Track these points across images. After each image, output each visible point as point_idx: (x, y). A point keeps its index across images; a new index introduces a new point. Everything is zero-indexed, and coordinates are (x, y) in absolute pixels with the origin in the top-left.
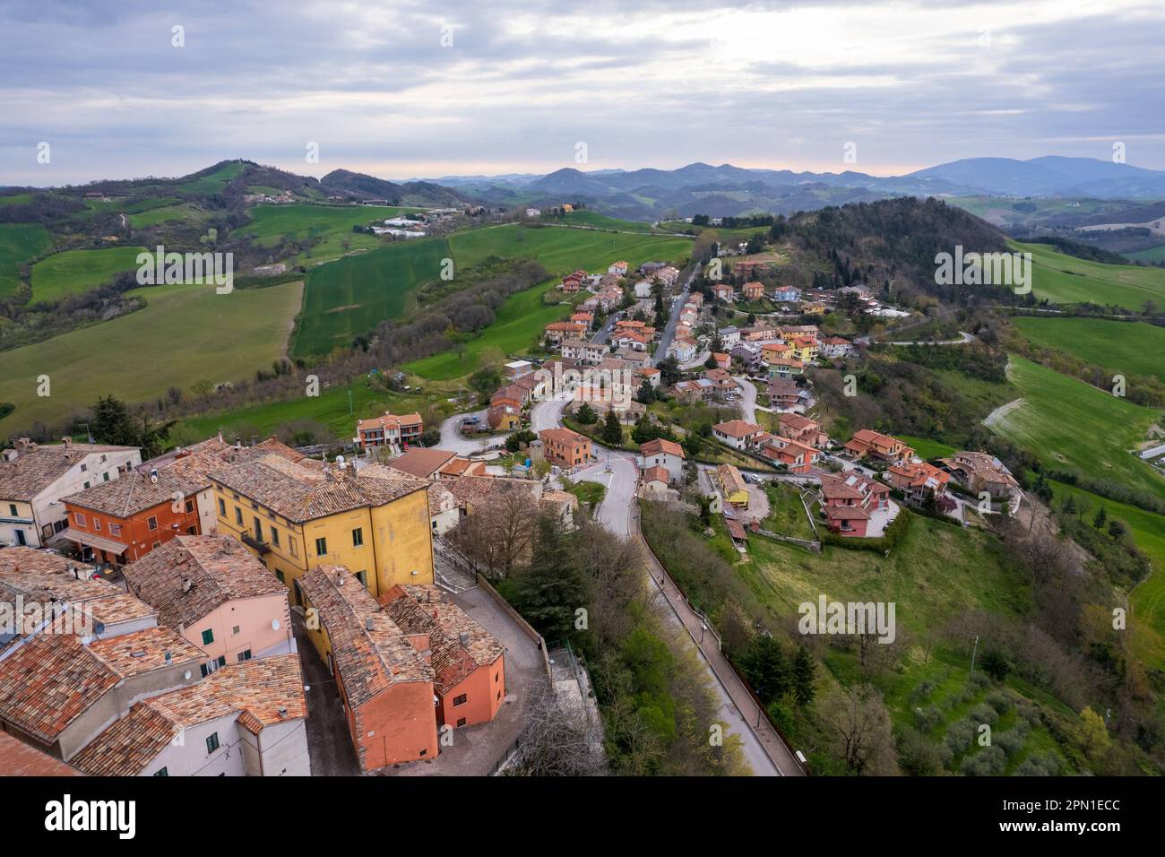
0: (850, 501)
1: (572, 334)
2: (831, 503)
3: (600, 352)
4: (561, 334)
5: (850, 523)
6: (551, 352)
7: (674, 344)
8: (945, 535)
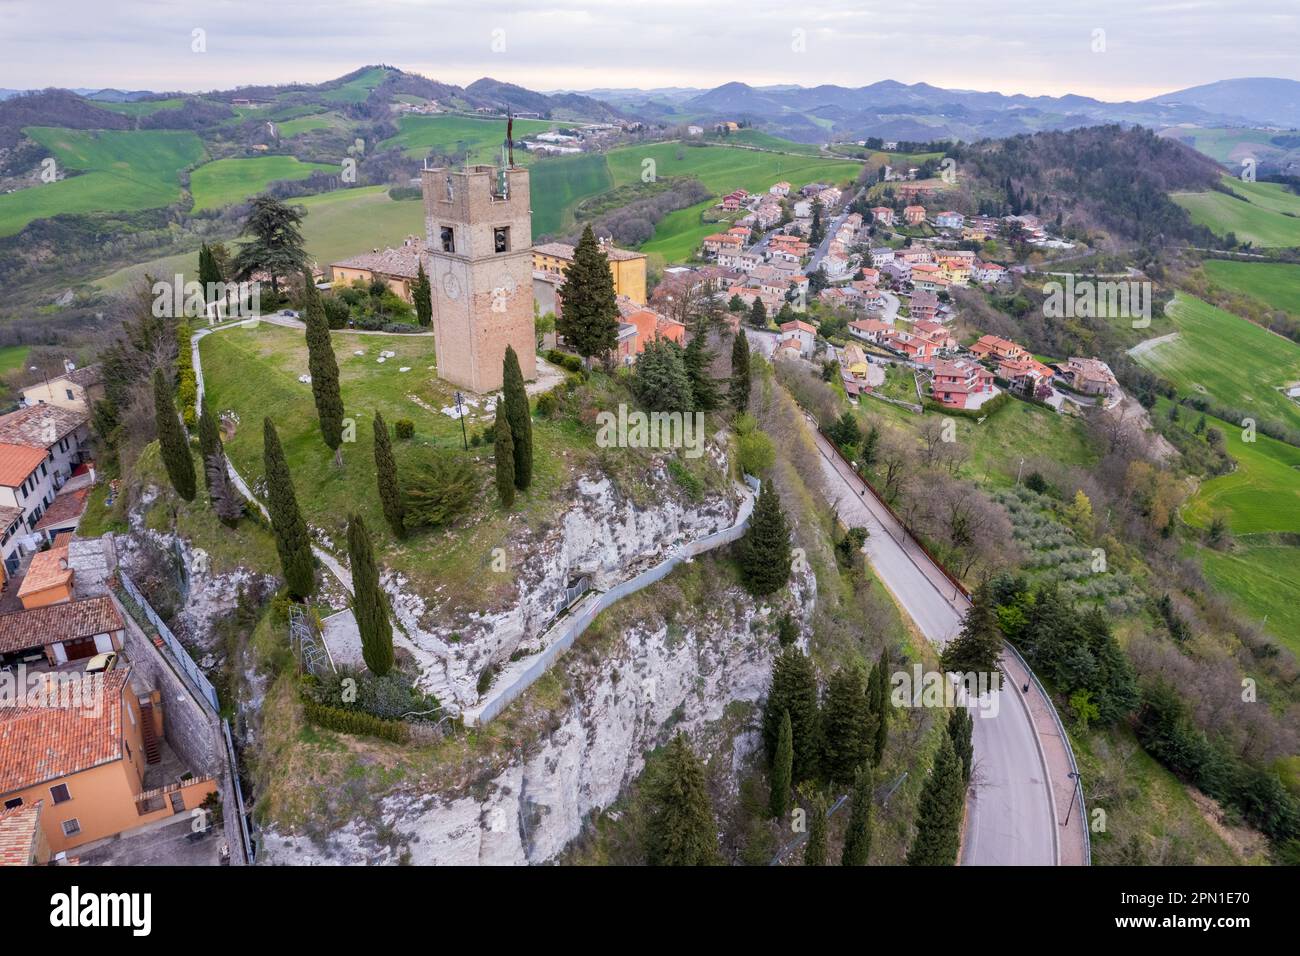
0: (955, 379)
1: (729, 245)
2: (938, 379)
3: (754, 261)
4: (719, 245)
5: (952, 396)
6: (708, 262)
7: (826, 259)
8: (1038, 416)
